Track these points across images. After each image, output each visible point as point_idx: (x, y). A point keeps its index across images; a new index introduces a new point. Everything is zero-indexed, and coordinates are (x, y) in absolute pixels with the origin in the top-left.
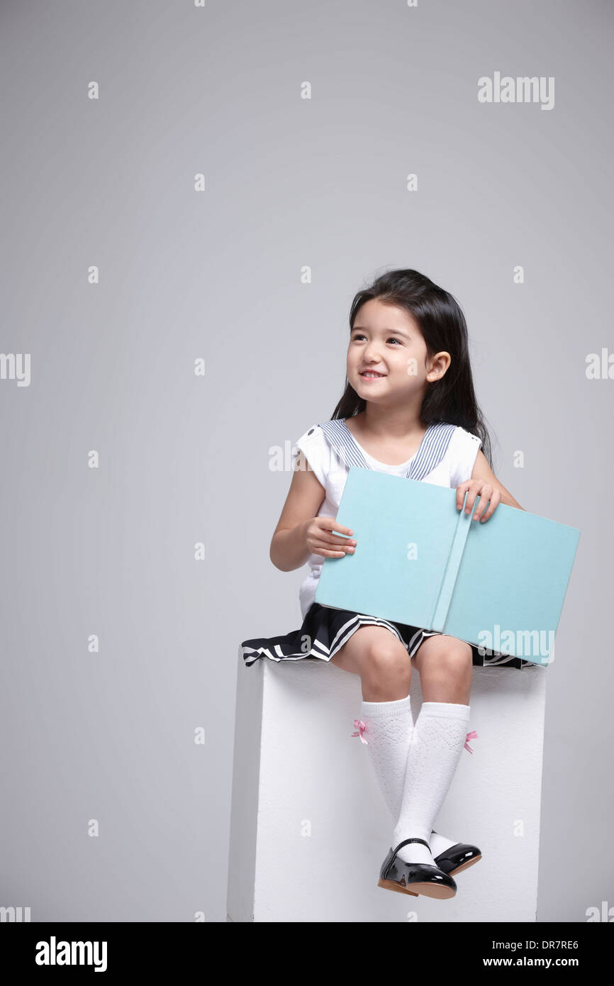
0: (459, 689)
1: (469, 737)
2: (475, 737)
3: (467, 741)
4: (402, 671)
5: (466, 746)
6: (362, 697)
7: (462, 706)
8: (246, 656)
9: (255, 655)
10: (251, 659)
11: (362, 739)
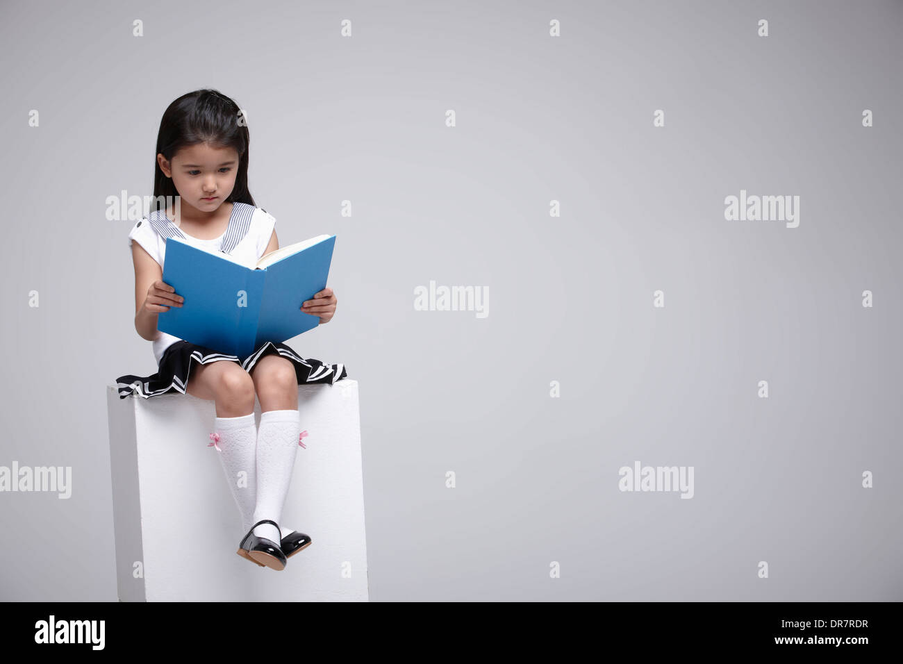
0: (289, 398)
1: (301, 436)
2: (306, 435)
3: (301, 439)
4: (247, 392)
5: (300, 444)
6: (215, 413)
7: (293, 411)
8: (121, 390)
9: (128, 389)
10: (125, 393)
11: (216, 447)
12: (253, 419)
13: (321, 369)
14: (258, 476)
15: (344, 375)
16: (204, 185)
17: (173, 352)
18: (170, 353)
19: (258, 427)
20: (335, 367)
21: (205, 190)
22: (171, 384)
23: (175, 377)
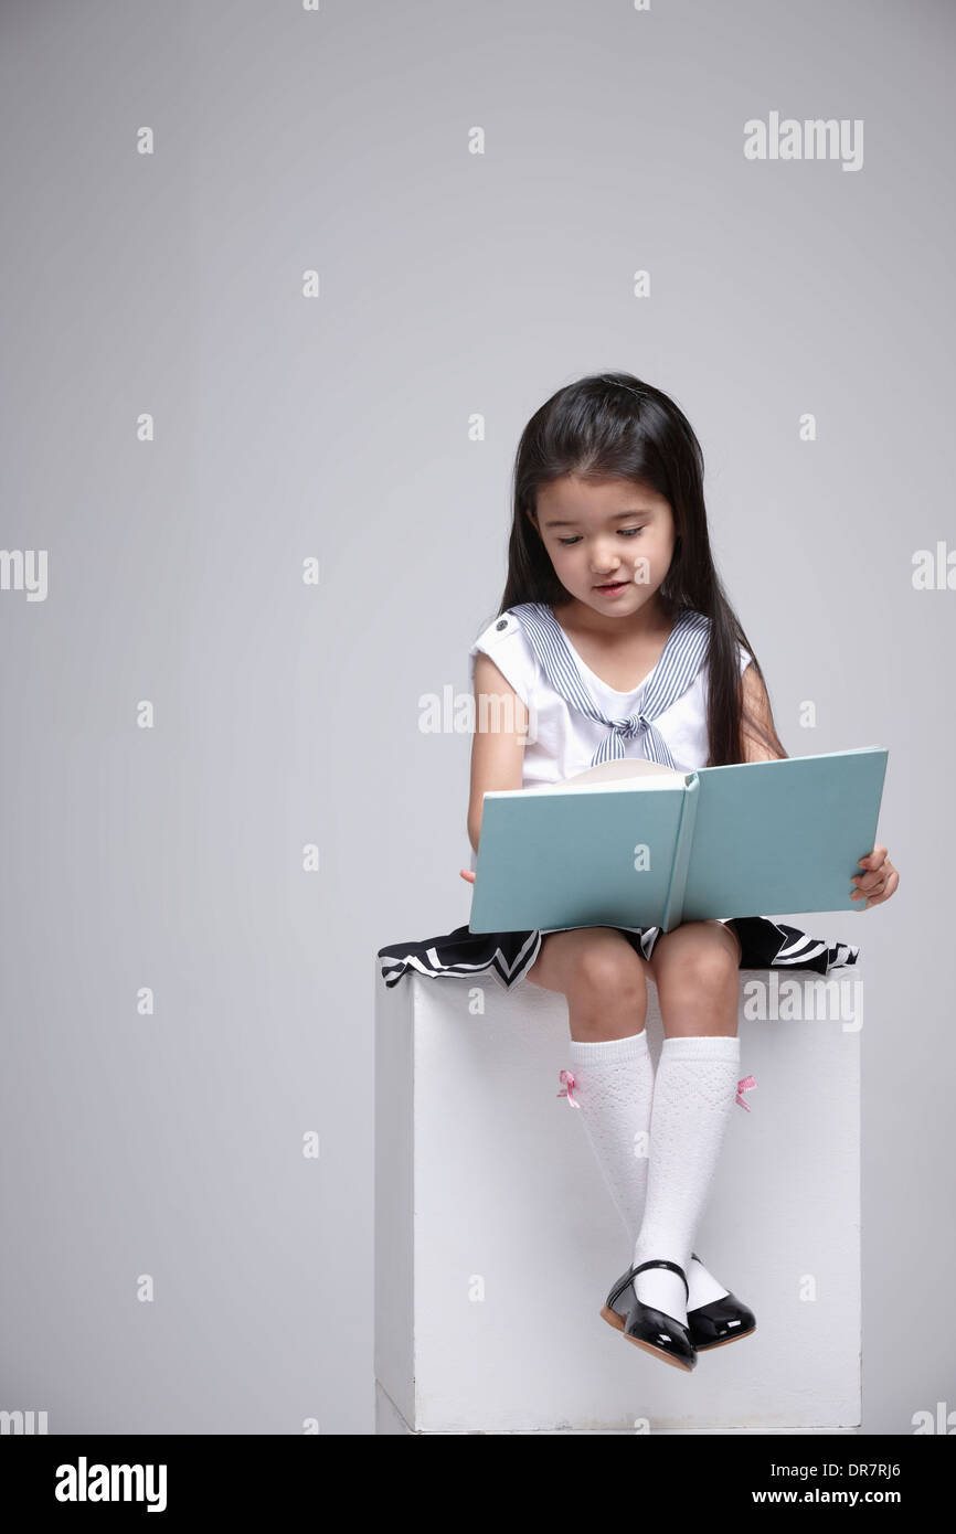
0: (719, 1012)
1: (742, 1086)
2: (753, 1084)
3: (740, 1092)
5: (739, 1101)
6: (570, 1035)
7: (726, 1038)
9: (399, 967)
11: (570, 1101)
12: (644, 1042)
14: (651, 1168)
15: (852, 960)
16: (590, 562)
19: (655, 1063)
21: (594, 571)
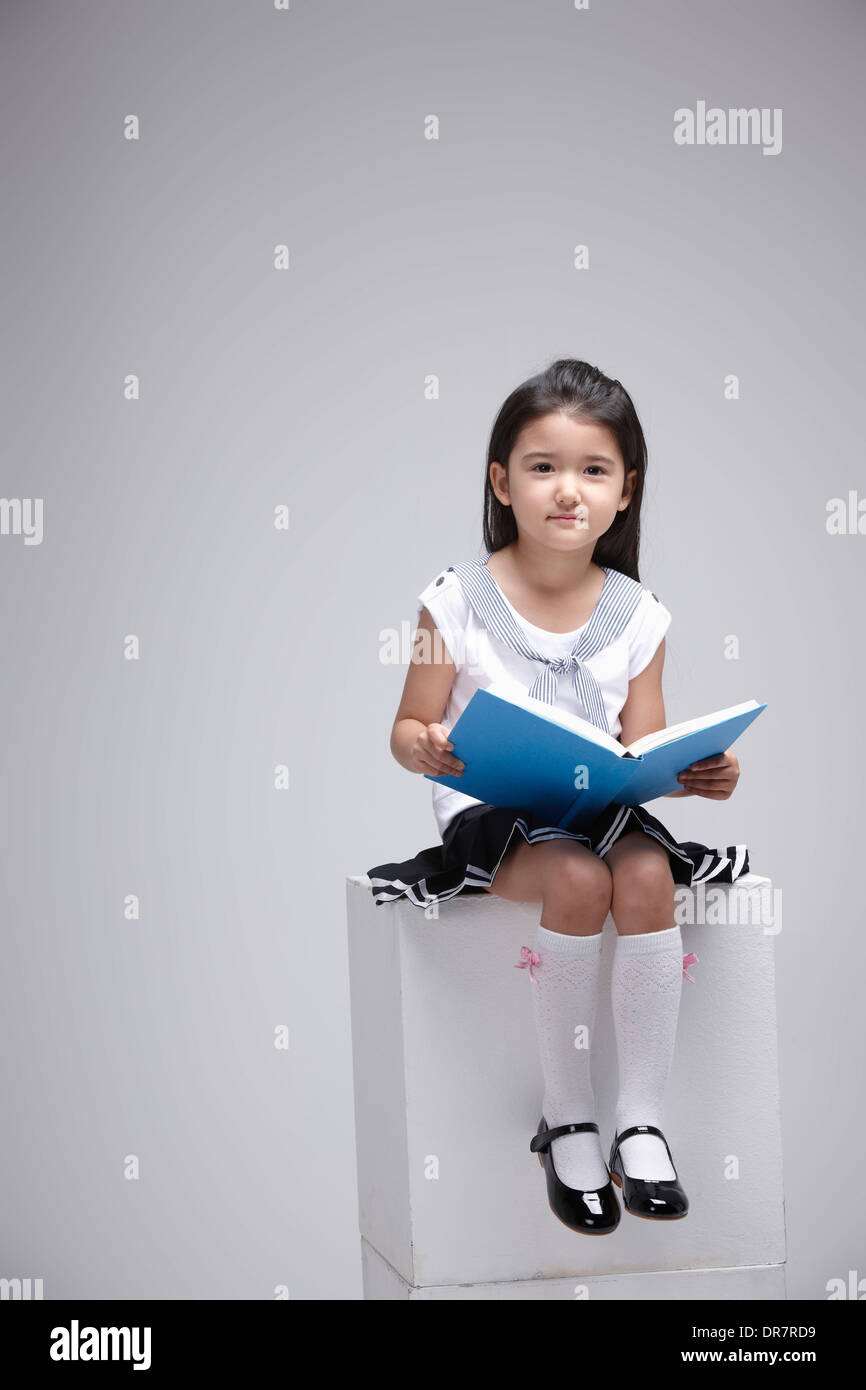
8: (376, 891)
9: (391, 890)
10: (384, 896)
13: (708, 860)
17: (468, 821)
18: (464, 822)
20: (732, 853)
22: (463, 880)
23: (469, 868)
